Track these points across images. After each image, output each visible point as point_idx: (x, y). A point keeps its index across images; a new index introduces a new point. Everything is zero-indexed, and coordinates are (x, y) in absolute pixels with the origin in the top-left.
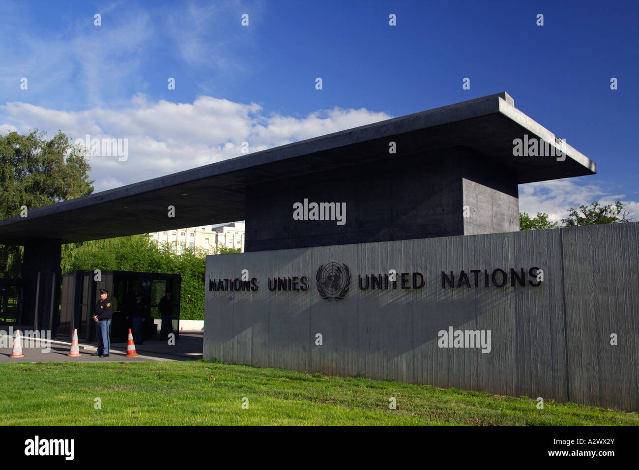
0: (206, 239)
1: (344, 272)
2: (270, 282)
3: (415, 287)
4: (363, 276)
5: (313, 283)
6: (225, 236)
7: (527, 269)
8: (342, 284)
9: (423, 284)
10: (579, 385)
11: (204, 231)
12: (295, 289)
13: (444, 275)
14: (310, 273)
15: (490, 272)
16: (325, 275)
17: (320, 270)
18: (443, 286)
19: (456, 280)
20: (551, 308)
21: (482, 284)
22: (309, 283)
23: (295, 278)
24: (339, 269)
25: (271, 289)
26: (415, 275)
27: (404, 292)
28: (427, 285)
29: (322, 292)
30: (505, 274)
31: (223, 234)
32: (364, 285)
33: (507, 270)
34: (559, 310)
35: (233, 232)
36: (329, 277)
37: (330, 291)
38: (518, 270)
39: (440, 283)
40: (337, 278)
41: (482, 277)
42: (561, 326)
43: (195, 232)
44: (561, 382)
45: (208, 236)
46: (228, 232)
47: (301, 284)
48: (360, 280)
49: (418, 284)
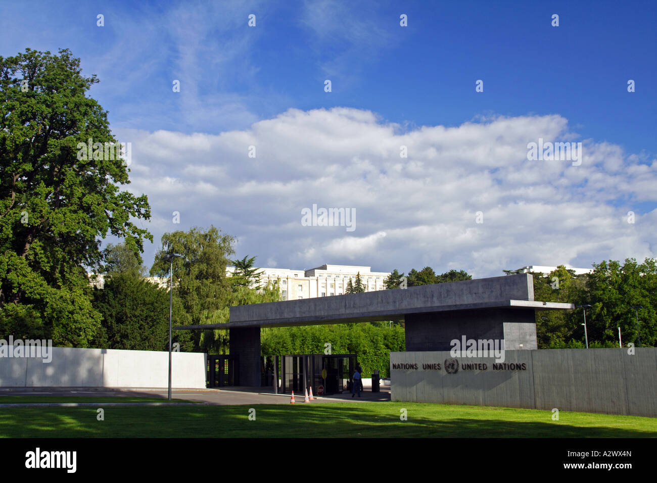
0: (299, 285)
1: (456, 362)
2: (423, 366)
3: (484, 369)
4: (464, 364)
5: (443, 366)
6: (317, 280)
7: (521, 364)
8: (455, 367)
9: (486, 368)
10: (538, 404)
11: (296, 278)
12: (435, 369)
13: (494, 365)
14: (442, 362)
15: (509, 364)
16: (448, 363)
17: (446, 361)
18: (494, 369)
19: (498, 367)
20: (529, 377)
21: (507, 368)
22: (441, 366)
23: (435, 364)
24: (454, 361)
25: (424, 369)
26: (483, 364)
27: (480, 371)
28: (488, 368)
29: (447, 371)
30: (514, 365)
31: (315, 278)
32: (464, 368)
33: (515, 364)
34: (532, 378)
35: (325, 276)
36: (450, 364)
37: (450, 370)
38: (518, 364)
39: (492, 368)
40: (453, 365)
41: (507, 366)
42: (532, 384)
43: (287, 279)
44: (533, 403)
45: (301, 283)
46: (320, 276)
47: (437, 367)
48: (463, 365)
49: (485, 368)
